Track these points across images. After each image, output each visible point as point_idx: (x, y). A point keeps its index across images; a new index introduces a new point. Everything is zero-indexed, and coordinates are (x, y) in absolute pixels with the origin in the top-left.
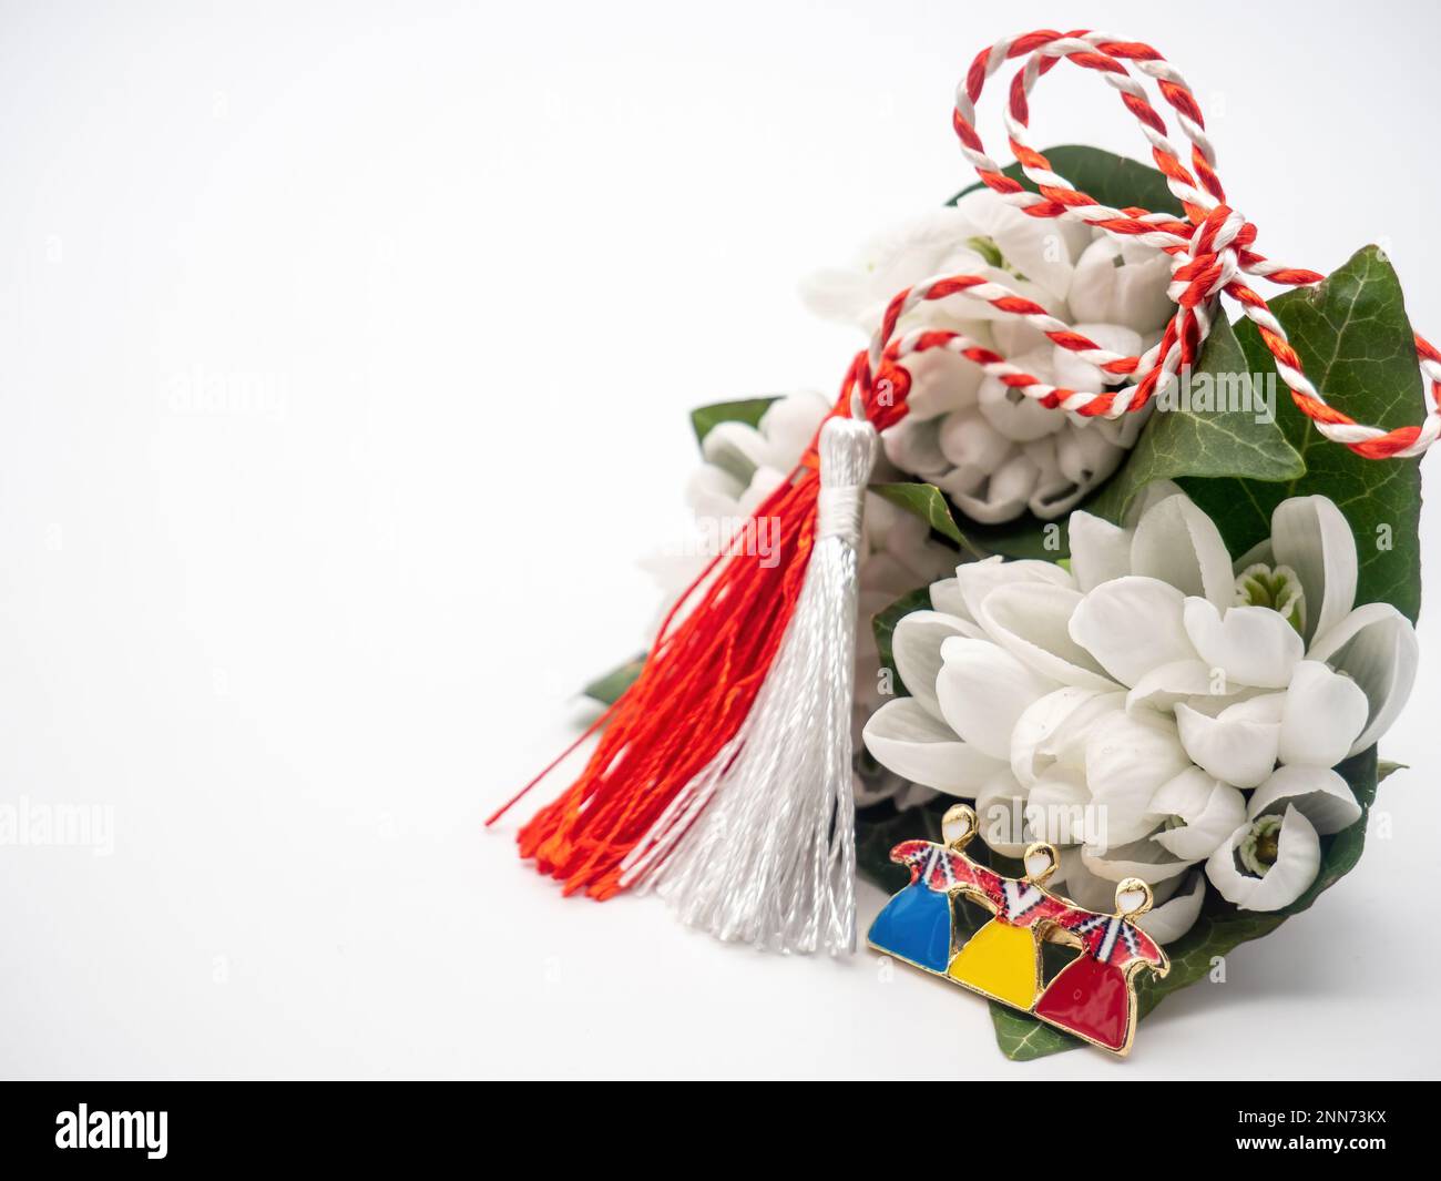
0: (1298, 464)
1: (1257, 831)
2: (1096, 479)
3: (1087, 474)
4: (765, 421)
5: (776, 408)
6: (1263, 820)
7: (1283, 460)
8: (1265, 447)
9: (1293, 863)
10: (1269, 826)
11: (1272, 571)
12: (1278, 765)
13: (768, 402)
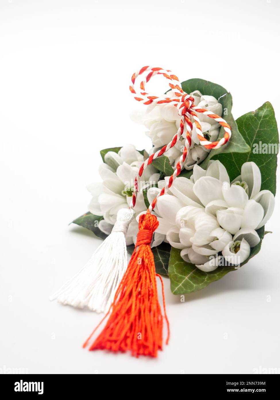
0: (249, 148)
1: (235, 244)
2: (201, 160)
3: (198, 159)
4: (119, 152)
5: (122, 149)
6: (236, 242)
7: (245, 148)
8: (241, 145)
9: (243, 251)
10: (238, 243)
11: (241, 183)
12: (240, 229)
13: (120, 148)
